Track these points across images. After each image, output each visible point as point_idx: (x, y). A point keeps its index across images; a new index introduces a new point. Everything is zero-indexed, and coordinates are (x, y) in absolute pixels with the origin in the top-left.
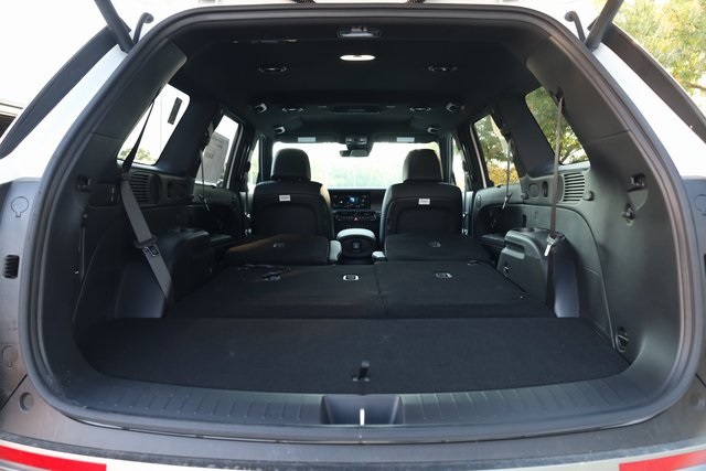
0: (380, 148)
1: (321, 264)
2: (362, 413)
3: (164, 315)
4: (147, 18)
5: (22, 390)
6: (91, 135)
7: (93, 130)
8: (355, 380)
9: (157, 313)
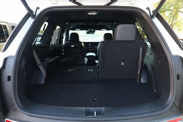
0: (97, 32)
1: (83, 65)
2: (95, 112)
3: (45, 83)
4: (38, 8)
5: (13, 108)
6: (26, 43)
7: (27, 42)
8: (93, 103)
9: (43, 82)
